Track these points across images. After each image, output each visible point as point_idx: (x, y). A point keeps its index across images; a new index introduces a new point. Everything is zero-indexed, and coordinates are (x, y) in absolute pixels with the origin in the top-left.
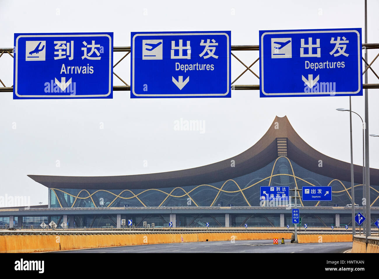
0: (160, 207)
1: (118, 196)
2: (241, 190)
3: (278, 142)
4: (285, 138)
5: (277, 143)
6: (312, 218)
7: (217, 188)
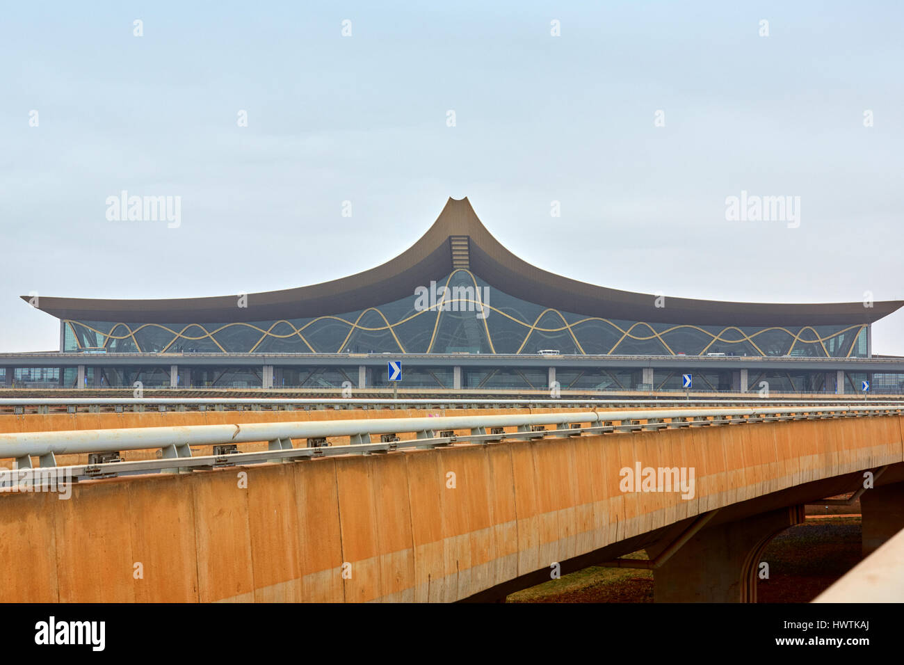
0: (251, 353)
1: (178, 335)
2: (389, 326)
3: (453, 243)
4: (464, 236)
5: (451, 246)
6: (511, 374)
7: (349, 323)
